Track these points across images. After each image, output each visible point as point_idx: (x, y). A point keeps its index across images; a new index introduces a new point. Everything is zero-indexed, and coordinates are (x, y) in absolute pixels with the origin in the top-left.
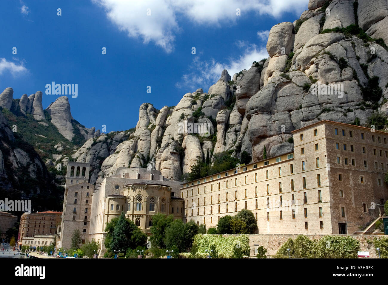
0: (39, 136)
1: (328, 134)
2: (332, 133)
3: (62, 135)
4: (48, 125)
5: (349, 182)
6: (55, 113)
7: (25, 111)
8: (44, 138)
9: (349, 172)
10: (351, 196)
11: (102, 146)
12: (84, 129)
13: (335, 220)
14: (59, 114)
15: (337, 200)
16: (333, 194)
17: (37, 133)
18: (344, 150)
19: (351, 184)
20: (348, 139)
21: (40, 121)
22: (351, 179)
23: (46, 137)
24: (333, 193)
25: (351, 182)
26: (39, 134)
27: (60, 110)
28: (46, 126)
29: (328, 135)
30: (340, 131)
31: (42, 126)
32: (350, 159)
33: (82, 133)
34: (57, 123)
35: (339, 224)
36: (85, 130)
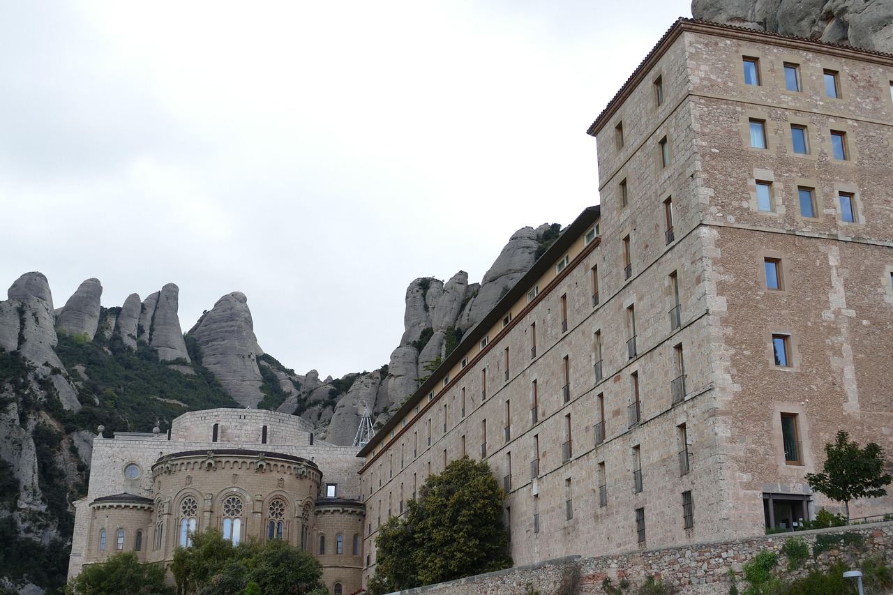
0: (167, 401)
1: (702, 79)
2: (728, 76)
3: (230, 398)
4: (194, 373)
5: (825, 293)
6: (212, 341)
7: (133, 338)
8: (180, 405)
9: (822, 248)
10: (835, 363)
11: (320, 415)
12: (290, 379)
13: (746, 477)
14: (224, 340)
15: (753, 378)
16: (732, 351)
17: (163, 393)
18: (796, 150)
19: (833, 306)
20: (816, 106)
21: (173, 363)
22: (838, 284)
23: (185, 405)
24: (733, 346)
25: (838, 298)
26: (168, 397)
27: (226, 329)
28: (187, 376)
29: (706, 83)
30: (772, 71)
31: (178, 374)
32: (827, 189)
33: (285, 389)
34: (219, 365)
35: (767, 498)
36: (293, 382)
